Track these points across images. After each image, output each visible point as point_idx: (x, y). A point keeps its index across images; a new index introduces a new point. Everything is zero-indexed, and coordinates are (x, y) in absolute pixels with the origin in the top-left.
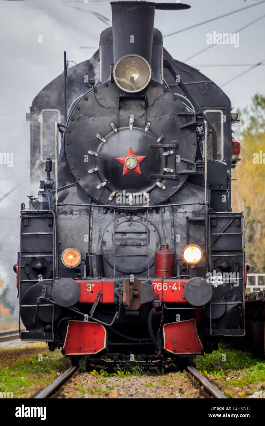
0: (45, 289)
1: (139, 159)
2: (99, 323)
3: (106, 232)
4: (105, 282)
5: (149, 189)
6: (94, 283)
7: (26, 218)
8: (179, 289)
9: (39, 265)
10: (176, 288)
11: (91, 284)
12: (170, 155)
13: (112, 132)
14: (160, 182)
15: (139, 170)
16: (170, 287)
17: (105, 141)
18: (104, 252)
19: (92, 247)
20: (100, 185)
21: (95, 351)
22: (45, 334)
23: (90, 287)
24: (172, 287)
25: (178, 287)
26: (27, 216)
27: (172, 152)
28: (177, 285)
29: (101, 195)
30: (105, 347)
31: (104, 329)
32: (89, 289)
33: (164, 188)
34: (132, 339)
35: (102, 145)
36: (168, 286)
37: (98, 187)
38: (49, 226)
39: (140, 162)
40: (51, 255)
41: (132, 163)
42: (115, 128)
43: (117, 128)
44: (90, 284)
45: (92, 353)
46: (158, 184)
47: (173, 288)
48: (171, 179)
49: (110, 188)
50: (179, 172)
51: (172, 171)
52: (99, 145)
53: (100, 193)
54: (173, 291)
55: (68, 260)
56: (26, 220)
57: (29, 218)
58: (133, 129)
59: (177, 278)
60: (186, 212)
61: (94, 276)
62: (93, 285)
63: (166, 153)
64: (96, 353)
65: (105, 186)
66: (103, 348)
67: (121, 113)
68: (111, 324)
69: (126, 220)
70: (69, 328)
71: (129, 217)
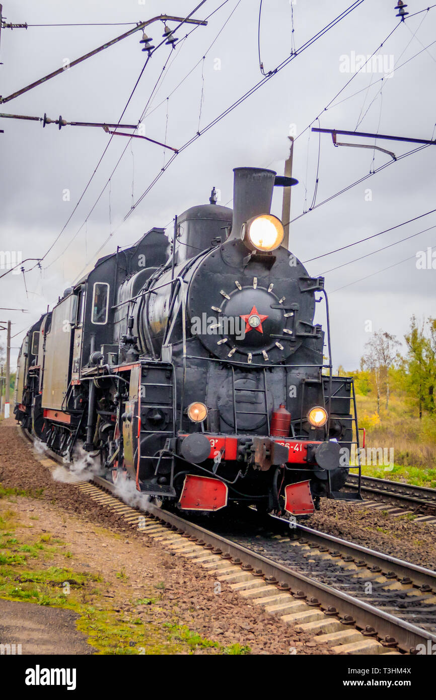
0: (168, 442)
1: (262, 318)
2: (222, 480)
3: (221, 387)
4: (228, 438)
5: (268, 348)
6: (217, 439)
7: (146, 369)
8: (301, 450)
9: (158, 416)
10: (297, 449)
11: (215, 439)
12: (290, 317)
13: (236, 290)
14: (279, 342)
15: (261, 329)
16: (292, 447)
17: (229, 298)
18: (219, 408)
19: (208, 401)
20: (221, 341)
21: (215, 508)
22: (161, 487)
23: (213, 443)
24: (294, 447)
25: (299, 449)
26: (147, 366)
27: (292, 314)
28: (299, 447)
29: (221, 351)
30: (226, 505)
31: (226, 486)
32: (212, 445)
33: (282, 348)
34: (246, 495)
35: (226, 302)
36: (290, 446)
37: (219, 343)
38: (167, 378)
39: (263, 321)
40: (171, 408)
41: (255, 322)
42: (239, 286)
43: (242, 286)
44: (213, 440)
45: (212, 510)
46: (277, 344)
47: (295, 449)
48: (290, 341)
49: (230, 344)
50: (297, 334)
51: (291, 332)
52: (222, 302)
53: (219, 349)
54: (294, 452)
55: (195, 415)
56: (145, 371)
57: (148, 369)
58: (257, 288)
59: (293, 439)
60: (299, 373)
61: (212, 431)
62: (217, 441)
63: (287, 314)
64: (215, 510)
65: (226, 343)
66: (224, 506)
67: (246, 272)
68: (234, 482)
69: (242, 377)
70: (186, 482)
71: (244, 374)
